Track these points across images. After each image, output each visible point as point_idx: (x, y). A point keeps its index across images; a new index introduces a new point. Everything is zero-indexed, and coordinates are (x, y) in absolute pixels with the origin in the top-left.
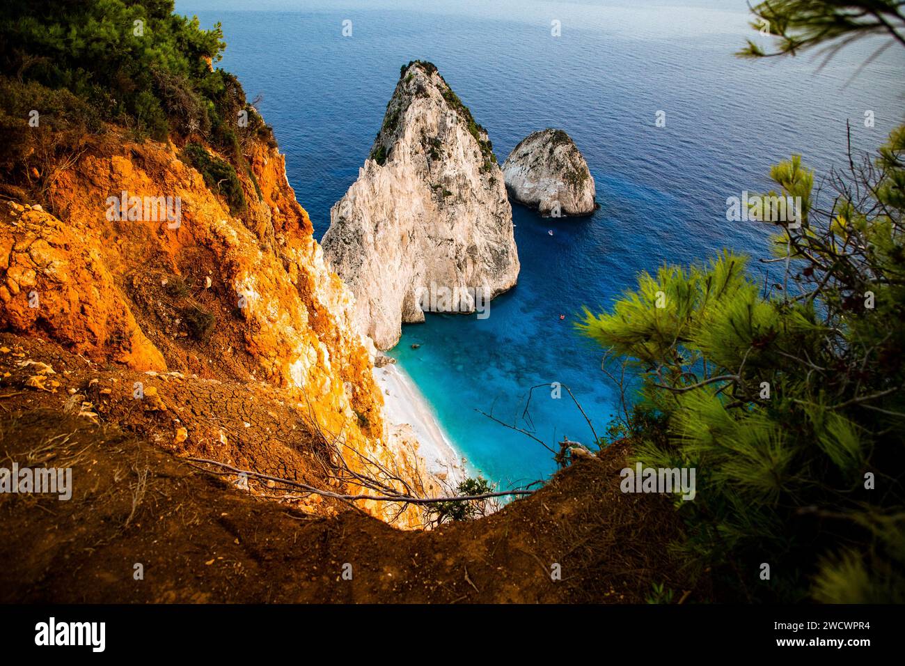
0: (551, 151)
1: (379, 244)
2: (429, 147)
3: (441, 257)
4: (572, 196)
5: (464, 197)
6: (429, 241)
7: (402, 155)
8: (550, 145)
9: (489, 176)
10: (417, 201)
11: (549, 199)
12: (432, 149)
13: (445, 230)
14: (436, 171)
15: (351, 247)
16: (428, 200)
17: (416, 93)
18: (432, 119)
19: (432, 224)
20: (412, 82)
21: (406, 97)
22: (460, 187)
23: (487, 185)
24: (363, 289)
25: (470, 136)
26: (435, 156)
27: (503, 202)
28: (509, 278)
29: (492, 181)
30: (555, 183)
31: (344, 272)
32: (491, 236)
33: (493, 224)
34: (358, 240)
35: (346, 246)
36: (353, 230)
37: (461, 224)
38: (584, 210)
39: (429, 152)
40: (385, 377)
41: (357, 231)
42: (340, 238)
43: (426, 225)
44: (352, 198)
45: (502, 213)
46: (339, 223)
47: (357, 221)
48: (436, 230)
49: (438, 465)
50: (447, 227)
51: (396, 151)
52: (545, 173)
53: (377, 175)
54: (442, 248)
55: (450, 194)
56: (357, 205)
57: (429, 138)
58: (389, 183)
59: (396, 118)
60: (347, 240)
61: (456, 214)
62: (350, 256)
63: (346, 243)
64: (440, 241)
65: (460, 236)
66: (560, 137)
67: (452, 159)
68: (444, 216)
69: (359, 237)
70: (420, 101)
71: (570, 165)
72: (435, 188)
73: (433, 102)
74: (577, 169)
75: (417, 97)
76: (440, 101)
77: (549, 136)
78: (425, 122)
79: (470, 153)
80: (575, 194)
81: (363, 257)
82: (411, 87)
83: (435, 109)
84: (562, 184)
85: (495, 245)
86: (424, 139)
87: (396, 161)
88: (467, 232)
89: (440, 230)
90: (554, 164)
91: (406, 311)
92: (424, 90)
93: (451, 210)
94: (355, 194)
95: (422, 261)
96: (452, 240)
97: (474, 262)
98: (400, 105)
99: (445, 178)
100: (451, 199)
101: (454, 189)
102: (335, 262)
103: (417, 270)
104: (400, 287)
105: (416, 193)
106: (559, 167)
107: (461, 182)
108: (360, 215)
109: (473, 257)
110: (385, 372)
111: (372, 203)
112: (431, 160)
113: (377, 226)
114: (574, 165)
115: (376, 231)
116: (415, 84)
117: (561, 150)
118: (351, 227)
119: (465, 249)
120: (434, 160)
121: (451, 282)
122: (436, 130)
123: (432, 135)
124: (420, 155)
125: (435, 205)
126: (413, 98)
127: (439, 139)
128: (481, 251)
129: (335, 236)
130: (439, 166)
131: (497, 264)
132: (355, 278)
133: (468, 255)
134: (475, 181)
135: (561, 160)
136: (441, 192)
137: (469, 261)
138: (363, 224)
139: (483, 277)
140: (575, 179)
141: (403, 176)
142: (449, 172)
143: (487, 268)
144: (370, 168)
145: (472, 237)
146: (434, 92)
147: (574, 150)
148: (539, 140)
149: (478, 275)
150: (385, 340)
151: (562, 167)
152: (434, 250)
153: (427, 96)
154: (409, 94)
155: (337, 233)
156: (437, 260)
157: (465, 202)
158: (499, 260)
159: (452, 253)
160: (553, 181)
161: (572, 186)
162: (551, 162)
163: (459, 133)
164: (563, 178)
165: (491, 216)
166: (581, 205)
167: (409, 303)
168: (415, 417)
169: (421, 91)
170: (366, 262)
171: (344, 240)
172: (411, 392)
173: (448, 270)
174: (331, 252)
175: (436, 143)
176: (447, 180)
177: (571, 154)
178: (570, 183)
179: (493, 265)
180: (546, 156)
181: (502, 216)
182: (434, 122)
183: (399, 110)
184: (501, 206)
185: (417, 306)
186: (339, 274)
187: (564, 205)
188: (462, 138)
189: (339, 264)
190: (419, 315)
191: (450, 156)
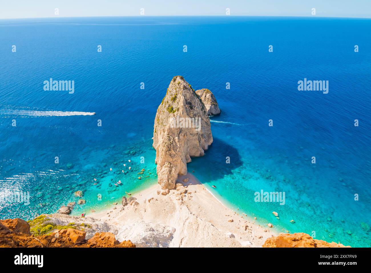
1: (180, 141)
3: (194, 140)
6: (191, 136)
9: (204, 110)
12: (190, 106)
18: (189, 96)
19: (191, 130)
25: (198, 99)
27: (208, 118)
28: (211, 141)
29: (205, 112)
30: (209, 106)
31: (172, 153)
32: (206, 129)
33: (206, 126)
35: (172, 144)
38: (218, 113)
39: (189, 107)
42: (169, 142)
43: (189, 130)
46: (167, 137)
47: (173, 135)
48: (193, 132)
54: (195, 137)
59: (175, 96)
64: (194, 135)
65: (199, 132)
66: (207, 92)
74: (214, 101)
77: (204, 91)
78: (187, 97)
84: (211, 106)
85: (207, 132)
86: (187, 103)
91: (187, 159)
95: (189, 142)
96: (197, 134)
102: (168, 151)
103: (188, 146)
104: (185, 152)
109: (202, 137)
113: (179, 135)
115: (179, 137)
119: (200, 135)
120: (191, 109)
121: (198, 147)
122: (190, 99)
124: (187, 108)
126: (182, 89)
127: (191, 102)
128: (204, 135)
129: (167, 141)
130: (193, 111)
131: (208, 138)
132: (176, 155)
134: (201, 113)
137: (202, 139)
139: (205, 143)
142: (195, 112)
143: (206, 139)
145: (202, 131)
149: (203, 143)
150: (185, 172)
152: (192, 138)
154: (180, 88)
158: (208, 136)
159: (198, 138)
163: (195, 98)
164: (211, 104)
165: (205, 123)
167: (187, 157)
173: (197, 143)
176: (195, 115)
181: (208, 122)
185: (189, 157)
186: (170, 154)
187: (213, 112)
188: (196, 100)
189: (170, 151)
190: (190, 160)
191: (195, 107)
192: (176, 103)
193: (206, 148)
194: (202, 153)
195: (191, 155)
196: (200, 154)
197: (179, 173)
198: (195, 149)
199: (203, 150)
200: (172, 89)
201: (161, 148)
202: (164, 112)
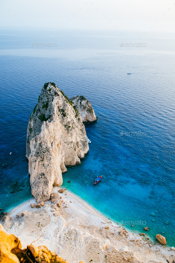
0: (81, 103)
1: (54, 150)
2: (62, 113)
3: (69, 148)
4: (91, 116)
5: (74, 127)
6: (65, 144)
7: (56, 118)
8: (80, 101)
10: (60, 132)
11: (83, 118)
12: (63, 113)
13: (70, 139)
14: (65, 120)
15: (46, 154)
16: (64, 130)
17: (55, 95)
18: (61, 103)
19: (65, 138)
20: (52, 91)
21: (51, 96)
22: (72, 124)
23: (78, 121)
24: (53, 168)
25: (71, 106)
26: (64, 115)
27: (82, 125)
28: (87, 149)
29: (79, 119)
30: (84, 113)
31: (45, 163)
32: (81, 137)
33: (81, 133)
34: (47, 151)
35: (44, 154)
36: (45, 147)
37: (74, 136)
40: (67, 196)
41: (47, 147)
42: (41, 151)
43: (63, 139)
44: (43, 136)
45: (83, 129)
46: (40, 146)
47: (46, 144)
48: (67, 140)
49: (103, 224)
50: (70, 138)
51: (54, 116)
52: (80, 110)
53: (50, 126)
54: (70, 145)
55: (70, 127)
56: (45, 138)
57: (61, 109)
58: (53, 128)
59: (47, 104)
60: (44, 152)
61: (73, 133)
62: (46, 157)
63: (44, 153)
64: (68, 143)
65: (74, 140)
66: (82, 98)
67: (69, 115)
68: (69, 135)
69: (48, 150)
70: (57, 97)
71: (88, 106)
72: (65, 126)
73: (61, 97)
74: (89, 107)
75: (55, 96)
76: (62, 96)
77: (78, 98)
78: (59, 104)
79: (72, 111)
80: (91, 115)
81: (51, 156)
82: (52, 93)
83: (61, 99)
84: (87, 113)
85: (83, 140)
86: (59, 110)
87: (54, 120)
88: (75, 138)
89: (68, 139)
90: (82, 107)
91: (62, 169)
92: (57, 93)
93: (71, 132)
94: (44, 134)
95: (64, 151)
96: (72, 142)
97: (78, 147)
98: (48, 99)
99: (68, 122)
100: (70, 128)
101: (71, 125)
102: (41, 161)
103: (63, 155)
104: (59, 162)
105: (60, 129)
106: (85, 108)
107: (72, 122)
108: (47, 142)
109: (78, 146)
110: (66, 195)
111: (50, 137)
112: (63, 117)
113: (52, 144)
114: (89, 106)
115: (52, 146)
116: (53, 91)
117: (83, 102)
118: (44, 147)
119: (75, 143)
120: (64, 117)
121: (73, 156)
122: (62, 106)
123: (61, 108)
124: (60, 116)
125: (66, 132)
126: (54, 96)
127: (64, 109)
128: (79, 143)
129: (39, 151)
130: (66, 118)
131: (84, 146)
132: (50, 164)
133: (76, 145)
134: (75, 120)
135: (85, 105)
136: (67, 127)
137: (77, 147)
138: (48, 144)
139: (81, 151)
140: (90, 111)
141: (57, 125)
142: (69, 120)
143: (81, 148)
144: (46, 124)
145: (77, 139)
146: (60, 93)
147: (88, 101)
148: (75, 100)
149: (79, 151)
150: (60, 182)
151: (86, 107)
152: (67, 146)
153: (58, 95)
154: (51, 95)
155: (40, 150)
156: (68, 150)
157: (74, 128)
158: (84, 144)
159: (72, 146)
160: (83, 112)
161: (90, 113)
162: (81, 106)
163: (68, 105)
164: (87, 111)
165: (80, 131)
166: (93, 119)
167: (62, 166)
168: (85, 208)
169: (56, 94)
170: (52, 158)
171: (43, 152)
172: (78, 199)
173: (72, 152)
174: (39, 157)
175: (63, 111)
176: (69, 122)
177: (87, 103)
178: (89, 112)
179: (83, 146)
180: (79, 104)
181: (83, 130)
182: (61, 104)
183: (48, 101)
184: (82, 127)
185: (65, 167)
186: (43, 164)
187: (88, 119)
188: (69, 107)
189: (43, 161)
190: (66, 170)
191: (68, 114)
192: (48, 111)
193: (83, 156)
194: (78, 162)
195: (67, 165)
196: (76, 162)
197: (54, 183)
198: (71, 158)
199: (79, 159)
200: (44, 96)
201: (33, 159)
202: (36, 121)
